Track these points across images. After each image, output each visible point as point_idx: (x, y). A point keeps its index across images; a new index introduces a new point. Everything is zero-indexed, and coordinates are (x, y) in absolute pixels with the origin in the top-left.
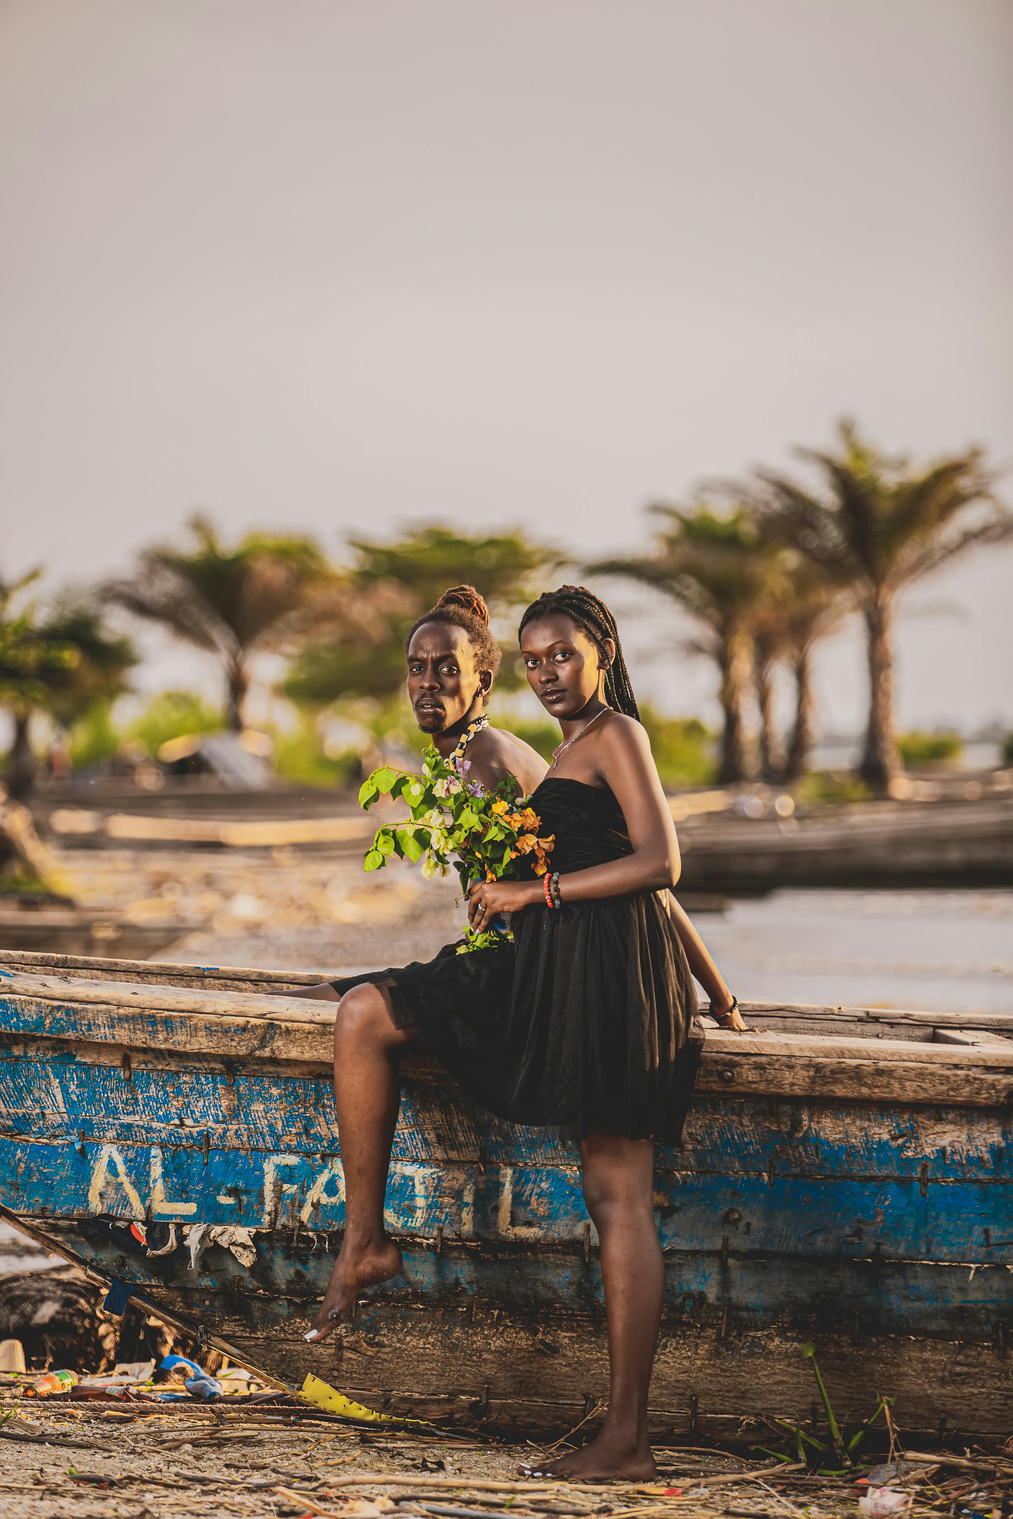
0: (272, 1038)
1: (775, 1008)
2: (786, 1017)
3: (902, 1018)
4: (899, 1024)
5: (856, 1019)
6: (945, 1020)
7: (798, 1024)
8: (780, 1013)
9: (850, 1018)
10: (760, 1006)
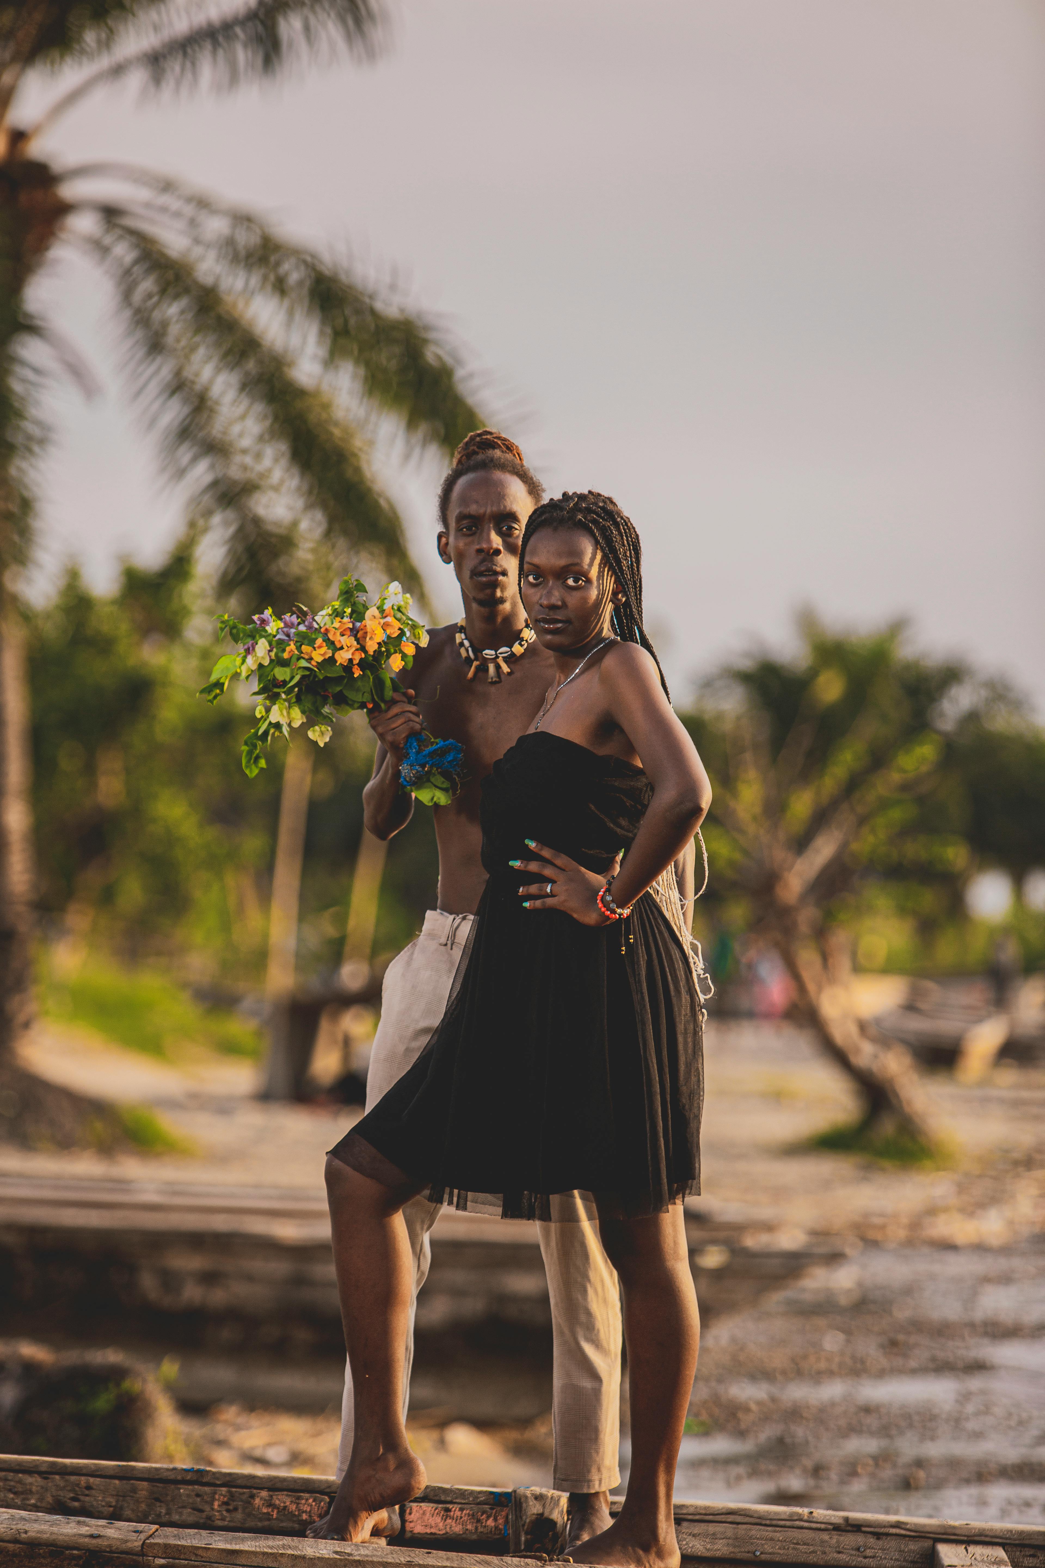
1: (724, 1511)
2: (738, 1523)
3: (892, 1526)
4: (888, 1535)
5: (831, 1527)
6: (949, 1531)
7: (753, 1532)
8: (731, 1518)
9: (823, 1526)
10: (706, 1508)
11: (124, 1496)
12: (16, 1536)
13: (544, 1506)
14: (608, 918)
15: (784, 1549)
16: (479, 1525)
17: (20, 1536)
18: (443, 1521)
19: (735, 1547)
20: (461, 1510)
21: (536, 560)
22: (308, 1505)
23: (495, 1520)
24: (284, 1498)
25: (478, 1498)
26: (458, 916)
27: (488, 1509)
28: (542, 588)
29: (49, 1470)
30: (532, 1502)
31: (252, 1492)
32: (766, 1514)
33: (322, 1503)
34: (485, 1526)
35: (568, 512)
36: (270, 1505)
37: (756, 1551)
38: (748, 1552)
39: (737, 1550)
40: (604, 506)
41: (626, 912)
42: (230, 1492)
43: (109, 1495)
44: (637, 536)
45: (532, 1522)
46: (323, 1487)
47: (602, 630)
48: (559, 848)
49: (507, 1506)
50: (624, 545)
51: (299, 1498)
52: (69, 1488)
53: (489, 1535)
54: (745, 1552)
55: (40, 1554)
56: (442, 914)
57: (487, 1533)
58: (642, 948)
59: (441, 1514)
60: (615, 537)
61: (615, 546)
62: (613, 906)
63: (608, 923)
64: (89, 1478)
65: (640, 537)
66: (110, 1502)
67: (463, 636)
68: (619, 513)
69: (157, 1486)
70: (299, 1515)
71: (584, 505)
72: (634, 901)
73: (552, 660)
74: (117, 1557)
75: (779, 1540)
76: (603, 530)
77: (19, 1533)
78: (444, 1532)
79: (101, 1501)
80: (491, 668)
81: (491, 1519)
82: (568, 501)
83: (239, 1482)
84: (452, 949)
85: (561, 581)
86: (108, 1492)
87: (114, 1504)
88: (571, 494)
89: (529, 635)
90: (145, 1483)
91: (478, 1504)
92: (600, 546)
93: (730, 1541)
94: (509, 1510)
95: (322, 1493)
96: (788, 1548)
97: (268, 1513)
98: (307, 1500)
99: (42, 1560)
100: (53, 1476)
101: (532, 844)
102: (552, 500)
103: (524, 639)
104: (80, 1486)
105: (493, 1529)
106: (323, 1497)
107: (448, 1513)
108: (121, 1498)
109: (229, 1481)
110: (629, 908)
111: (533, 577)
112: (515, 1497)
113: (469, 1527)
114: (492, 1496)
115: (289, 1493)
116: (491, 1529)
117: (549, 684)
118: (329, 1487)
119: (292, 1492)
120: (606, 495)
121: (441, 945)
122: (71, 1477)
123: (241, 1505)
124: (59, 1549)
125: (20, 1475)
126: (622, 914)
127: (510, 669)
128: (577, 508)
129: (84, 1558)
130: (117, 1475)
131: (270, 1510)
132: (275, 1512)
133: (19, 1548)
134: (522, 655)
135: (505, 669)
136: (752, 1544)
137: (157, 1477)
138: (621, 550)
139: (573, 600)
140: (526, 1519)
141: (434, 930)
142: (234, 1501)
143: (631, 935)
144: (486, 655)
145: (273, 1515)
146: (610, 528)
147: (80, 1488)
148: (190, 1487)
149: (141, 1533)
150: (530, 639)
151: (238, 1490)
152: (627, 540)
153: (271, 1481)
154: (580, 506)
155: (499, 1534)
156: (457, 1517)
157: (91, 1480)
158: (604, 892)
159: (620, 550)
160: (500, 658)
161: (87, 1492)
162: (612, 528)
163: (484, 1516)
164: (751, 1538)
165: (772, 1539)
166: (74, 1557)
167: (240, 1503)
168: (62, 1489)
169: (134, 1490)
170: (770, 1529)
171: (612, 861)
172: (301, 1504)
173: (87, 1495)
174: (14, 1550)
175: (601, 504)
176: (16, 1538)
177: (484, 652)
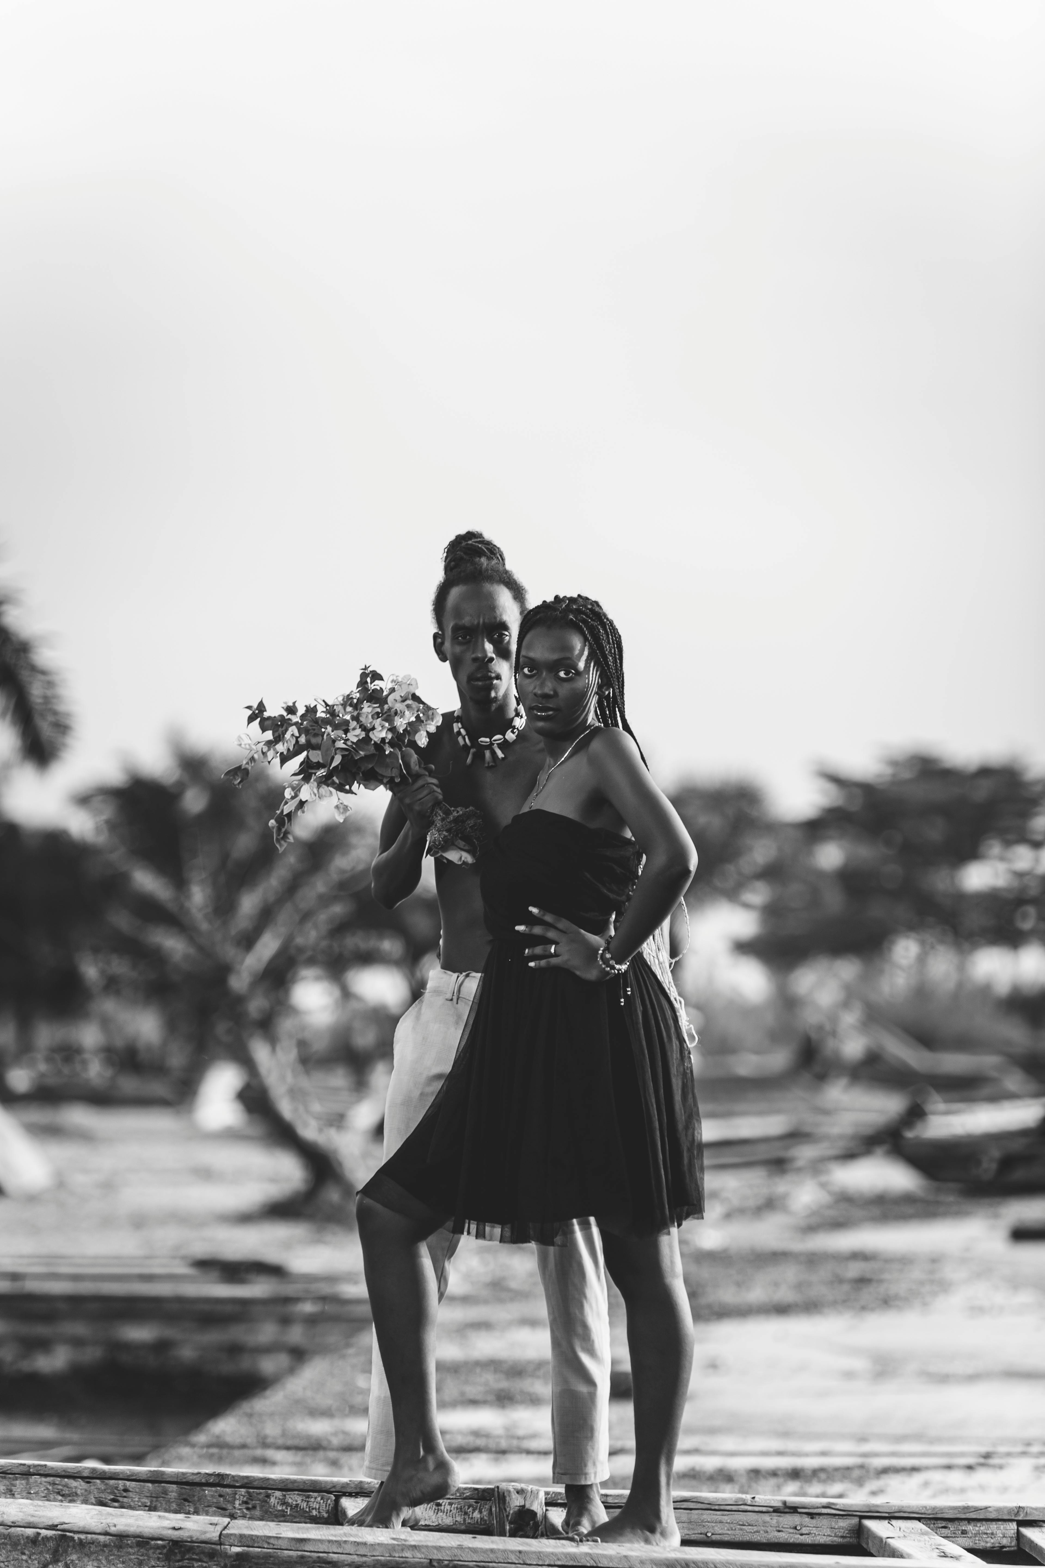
0: (66, 1551)
2: (691, 1509)
3: (824, 1507)
4: (820, 1514)
5: (771, 1510)
6: (873, 1509)
7: (705, 1517)
8: (685, 1505)
9: (764, 1509)
11: (157, 1497)
12: (107, 1529)
13: (525, 1499)
14: (608, 973)
15: (732, 1530)
16: (466, 1517)
17: (110, 1529)
18: (435, 1514)
19: (689, 1529)
20: (450, 1504)
21: (532, 655)
22: (317, 1502)
23: (480, 1512)
24: (296, 1497)
25: (464, 1494)
26: (461, 974)
27: (474, 1503)
28: (536, 679)
29: (91, 1475)
30: (514, 1496)
31: (267, 1492)
32: (715, 1500)
33: (329, 1501)
34: (472, 1518)
35: (560, 613)
36: (284, 1503)
37: (708, 1532)
38: (701, 1534)
39: (690, 1532)
40: (592, 608)
41: (624, 967)
42: (248, 1493)
43: (144, 1496)
44: (620, 636)
45: (515, 1513)
46: (328, 1487)
47: (586, 719)
48: (559, 913)
49: (490, 1500)
50: (609, 643)
51: (308, 1497)
52: (109, 1491)
53: (476, 1526)
54: (698, 1534)
55: (128, 1544)
56: (445, 972)
57: (474, 1524)
58: (638, 1001)
59: (433, 1508)
60: (602, 636)
61: (602, 643)
62: (612, 962)
63: (608, 978)
64: (126, 1482)
65: (622, 638)
66: (145, 1503)
67: (460, 725)
68: (605, 615)
69: (185, 1488)
70: (310, 1511)
71: (574, 607)
72: (630, 958)
73: (542, 745)
74: (197, 1546)
75: (727, 1523)
76: (592, 629)
77: (109, 1526)
78: (437, 1523)
79: (138, 1502)
80: (488, 754)
81: (477, 1512)
82: (560, 603)
83: (255, 1484)
84: (457, 1003)
85: (554, 674)
86: (143, 1494)
87: (149, 1504)
88: (561, 597)
89: (520, 723)
90: (174, 1486)
91: (464, 1499)
92: (589, 643)
93: (685, 1525)
94: (493, 1503)
95: (329, 1492)
96: (735, 1529)
97: (283, 1511)
98: (316, 1498)
99: (130, 1550)
100: (95, 1481)
101: (534, 910)
102: (544, 602)
103: (516, 727)
104: (119, 1489)
105: (479, 1520)
106: (329, 1495)
107: (440, 1507)
108: (154, 1499)
109: (247, 1483)
110: (626, 964)
111: (528, 669)
112: (498, 1492)
113: (458, 1519)
114: (477, 1492)
115: (300, 1493)
116: (478, 1520)
117: (540, 768)
118: (334, 1487)
119: (301, 1492)
120: (594, 599)
121: (447, 1000)
122: (110, 1481)
123: (259, 1503)
124: (145, 1540)
125: (66, 1480)
126: (620, 970)
127: (504, 755)
128: (568, 609)
129: (168, 1547)
130: (150, 1479)
131: (284, 1507)
132: (289, 1509)
133: (109, 1539)
134: (515, 741)
135: (500, 754)
136: (704, 1526)
137: (184, 1480)
138: (608, 647)
139: (564, 690)
140: (510, 1510)
141: (439, 987)
142: (252, 1500)
143: (628, 988)
144: (482, 742)
145: (287, 1512)
146: (598, 628)
147: (118, 1490)
148: (213, 1489)
149: (216, 1525)
150: (521, 727)
151: (255, 1490)
152: (612, 639)
153: (284, 1482)
154: (571, 607)
155: (484, 1525)
156: (447, 1510)
157: (128, 1483)
158: (603, 951)
159: (606, 647)
160: (495, 745)
161: (125, 1494)
162: (599, 627)
163: (471, 1509)
164: (703, 1521)
165: (721, 1522)
166: (158, 1547)
167: (258, 1502)
168: (103, 1491)
169: (165, 1492)
170: (718, 1513)
171: (606, 923)
172: (311, 1501)
173: (125, 1497)
174: (104, 1541)
175: (589, 607)
176: (106, 1531)
177: (479, 740)
